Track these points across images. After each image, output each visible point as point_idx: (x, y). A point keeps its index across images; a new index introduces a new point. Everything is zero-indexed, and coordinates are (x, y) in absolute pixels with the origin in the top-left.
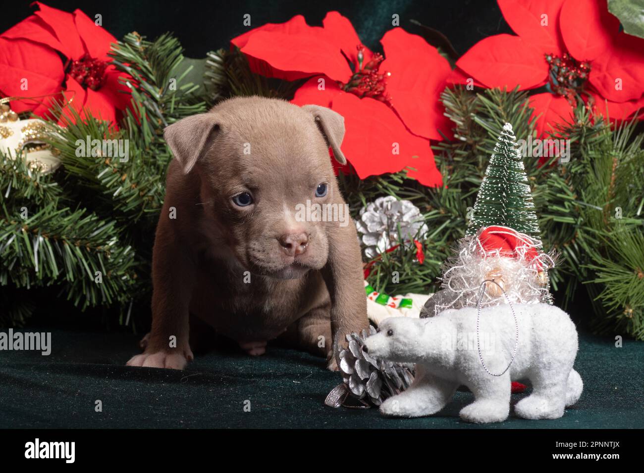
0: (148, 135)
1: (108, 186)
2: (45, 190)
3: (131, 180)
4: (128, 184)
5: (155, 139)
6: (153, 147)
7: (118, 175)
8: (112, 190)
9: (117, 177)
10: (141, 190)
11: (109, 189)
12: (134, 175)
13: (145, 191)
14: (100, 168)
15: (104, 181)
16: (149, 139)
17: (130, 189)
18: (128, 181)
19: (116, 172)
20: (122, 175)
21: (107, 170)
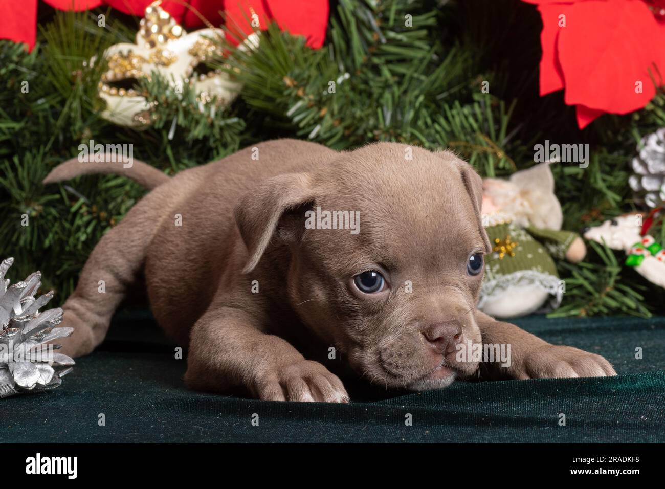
0: (359, 53)
1: (302, 125)
2: (221, 129)
3: (332, 115)
4: (328, 121)
5: (369, 60)
6: (365, 70)
7: (315, 109)
8: (307, 130)
9: (313, 114)
10: (346, 128)
11: (304, 128)
12: (336, 107)
13: (352, 129)
14: (290, 101)
15: (296, 119)
16: (360, 58)
17: (332, 127)
18: (328, 117)
19: (311, 107)
20: (320, 109)
21: (300, 104)
